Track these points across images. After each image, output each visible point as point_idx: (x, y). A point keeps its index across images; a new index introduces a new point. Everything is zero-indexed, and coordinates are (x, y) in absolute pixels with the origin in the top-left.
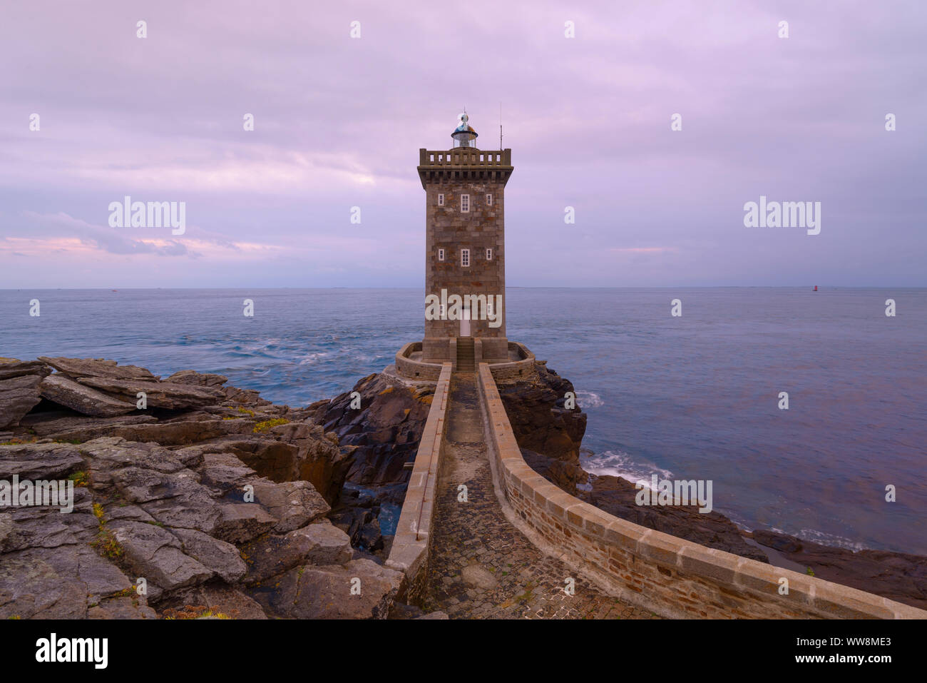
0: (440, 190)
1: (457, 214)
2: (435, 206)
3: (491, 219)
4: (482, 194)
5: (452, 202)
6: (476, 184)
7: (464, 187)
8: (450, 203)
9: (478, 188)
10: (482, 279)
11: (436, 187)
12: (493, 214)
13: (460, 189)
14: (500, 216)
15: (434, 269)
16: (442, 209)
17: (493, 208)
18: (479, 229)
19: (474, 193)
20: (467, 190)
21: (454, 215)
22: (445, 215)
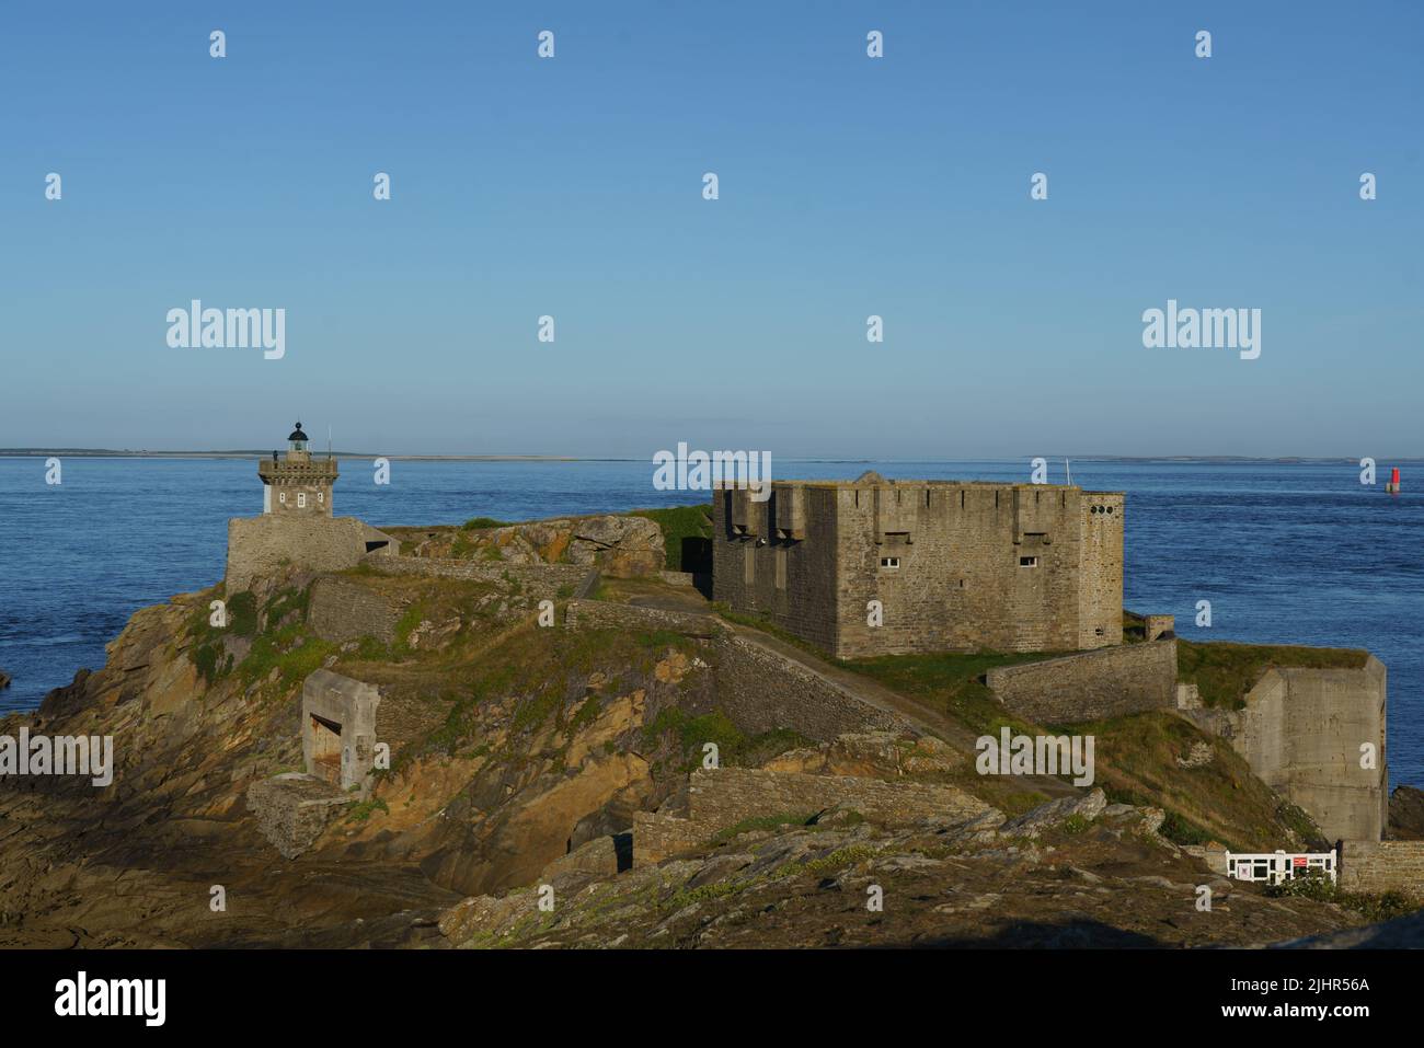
0: (282, 490)
1: (295, 508)
2: (278, 501)
3: (320, 512)
4: (315, 493)
5: (291, 499)
6: (311, 484)
7: (301, 488)
8: (289, 500)
9: (312, 489)
11: (278, 488)
12: (323, 509)
13: (298, 489)
14: (328, 511)
16: (283, 505)
17: (323, 505)
19: (310, 493)
20: (302, 489)
21: (292, 509)
22: (286, 509)
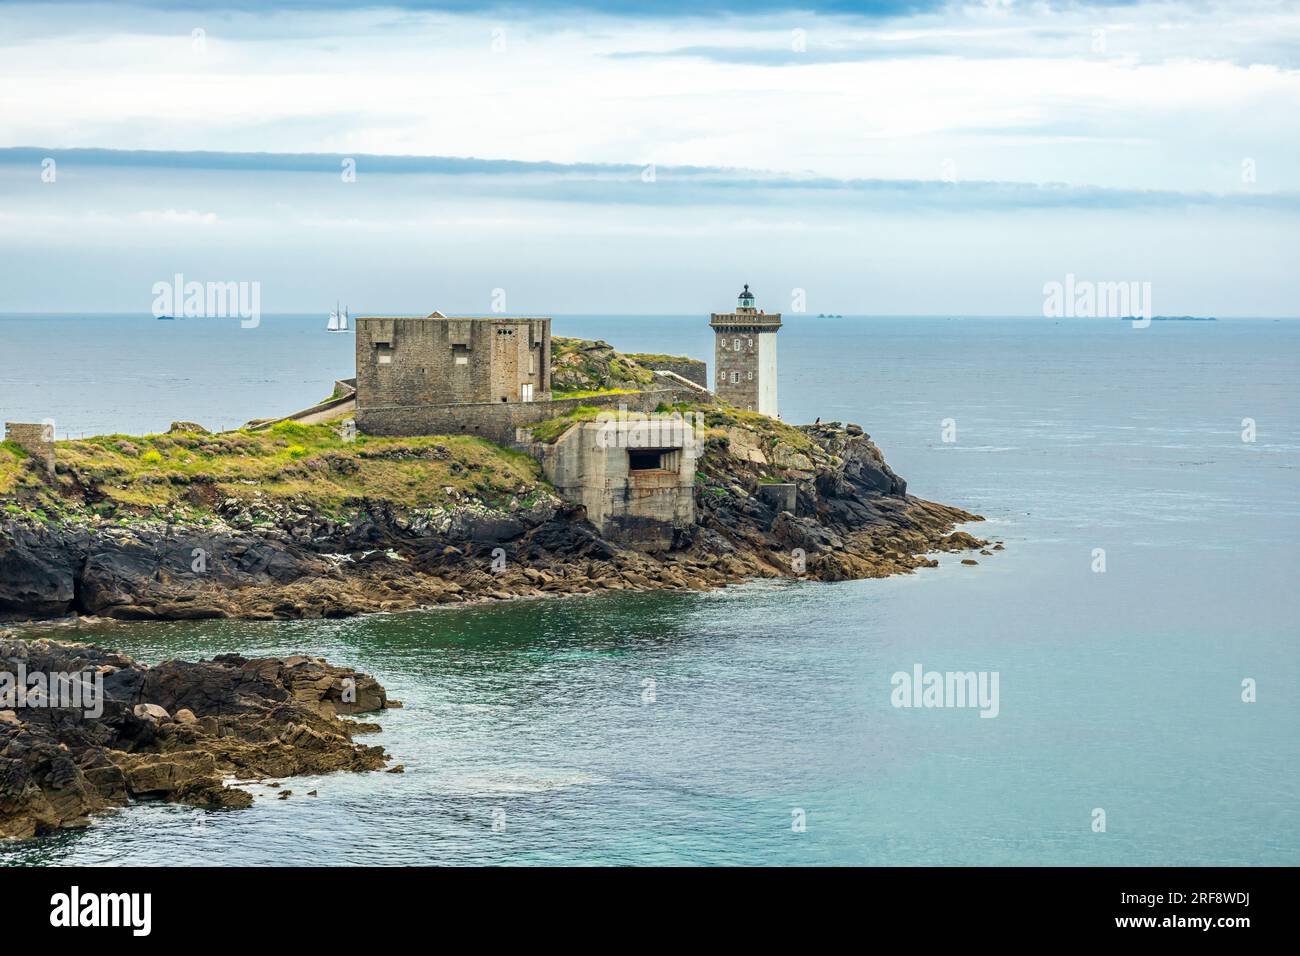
0: (724, 337)
1: (733, 351)
2: (721, 346)
3: (751, 354)
4: (747, 341)
5: (730, 344)
6: (744, 333)
7: (736, 336)
8: (728, 344)
9: (744, 336)
10: (746, 391)
11: (720, 335)
12: (753, 351)
13: (734, 337)
14: (756, 353)
15: (718, 384)
16: (724, 348)
17: (753, 348)
18: (745, 361)
19: (743, 339)
20: (738, 338)
21: (731, 352)
22: (726, 351)
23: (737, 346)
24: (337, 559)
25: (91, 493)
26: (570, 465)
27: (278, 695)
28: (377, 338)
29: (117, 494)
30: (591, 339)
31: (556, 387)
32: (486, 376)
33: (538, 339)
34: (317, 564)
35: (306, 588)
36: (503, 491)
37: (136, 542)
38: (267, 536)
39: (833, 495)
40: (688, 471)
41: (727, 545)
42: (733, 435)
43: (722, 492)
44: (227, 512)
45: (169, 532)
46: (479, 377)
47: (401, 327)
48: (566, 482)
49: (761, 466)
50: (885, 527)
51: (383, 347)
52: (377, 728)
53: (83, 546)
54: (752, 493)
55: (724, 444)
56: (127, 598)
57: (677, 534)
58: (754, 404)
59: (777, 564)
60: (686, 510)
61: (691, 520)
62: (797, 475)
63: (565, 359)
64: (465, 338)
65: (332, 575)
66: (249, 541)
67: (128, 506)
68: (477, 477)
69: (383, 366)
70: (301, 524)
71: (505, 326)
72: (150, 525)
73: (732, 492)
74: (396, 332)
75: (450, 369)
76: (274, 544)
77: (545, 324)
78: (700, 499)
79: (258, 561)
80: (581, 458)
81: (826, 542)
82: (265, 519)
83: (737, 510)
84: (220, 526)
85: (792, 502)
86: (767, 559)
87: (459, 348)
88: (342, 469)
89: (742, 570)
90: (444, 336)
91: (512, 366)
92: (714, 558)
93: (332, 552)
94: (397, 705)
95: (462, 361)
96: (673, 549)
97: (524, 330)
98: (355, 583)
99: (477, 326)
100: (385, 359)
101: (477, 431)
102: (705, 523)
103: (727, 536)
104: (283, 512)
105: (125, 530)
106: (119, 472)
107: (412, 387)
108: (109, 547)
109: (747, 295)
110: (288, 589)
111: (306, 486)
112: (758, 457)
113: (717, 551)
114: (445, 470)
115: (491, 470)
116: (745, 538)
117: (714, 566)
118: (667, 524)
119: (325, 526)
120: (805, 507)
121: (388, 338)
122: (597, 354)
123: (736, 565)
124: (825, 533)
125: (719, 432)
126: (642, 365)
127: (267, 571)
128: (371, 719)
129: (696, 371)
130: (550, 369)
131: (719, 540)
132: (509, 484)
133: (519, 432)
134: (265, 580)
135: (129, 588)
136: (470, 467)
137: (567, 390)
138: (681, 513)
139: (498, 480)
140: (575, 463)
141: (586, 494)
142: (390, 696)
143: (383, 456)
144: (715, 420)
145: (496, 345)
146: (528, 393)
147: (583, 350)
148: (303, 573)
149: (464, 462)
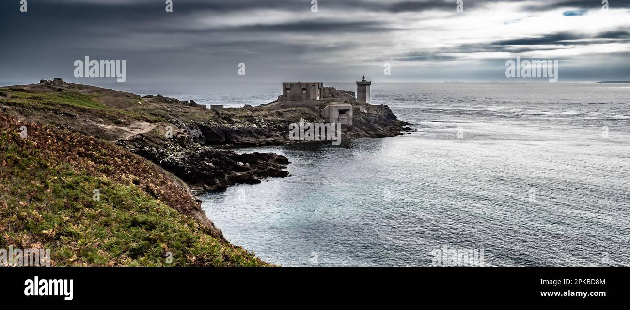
0: (359, 86)
6: (363, 86)
10: (364, 98)
15: (358, 96)
16: (359, 89)
17: (365, 89)
18: (364, 92)
23: (362, 88)
24: (278, 133)
25: (228, 119)
26: (327, 113)
27: (267, 161)
28: (287, 87)
29: (234, 119)
30: (331, 87)
31: (324, 97)
32: (309, 95)
33: (320, 87)
34: (275, 134)
35: (272, 139)
36: (313, 119)
37: (238, 129)
38: (264, 128)
39: (381, 119)
40: (351, 114)
41: (359, 130)
42: (361, 107)
43: (358, 119)
44: (256, 123)
45: (244, 127)
46: (308, 96)
47: (292, 84)
48: (326, 117)
49: (366, 113)
50: (392, 126)
51: (288, 89)
52: (286, 167)
53: (227, 130)
54: (364, 119)
55: (359, 109)
56: (236, 141)
57: (349, 128)
58: (366, 101)
59: (369, 134)
60: (351, 123)
61: (351, 125)
62: (374, 115)
63: (326, 91)
64: (305, 87)
65: (278, 136)
66: (261, 129)
67: (236, 122)
68: (307, 116)
69: (288, 93)
70: (271, 125)
71: (313, 84)
72: (240, 126)
73: (360, 119)
74: (291, 85)
75: (302, 93)
76: (266, 130)
77: (322, 83)
78: (354, 120)
79: (262, 133)
80: (329, 111)
81: (380, 129)
82: (264, 124)
83: (361, 122)
84: (255, 126)
85: (373, 121)
86: (367, 133)
87: (304, 89)
88: (280, 114)
89: (362, 135)
90: (301, 86)
91: (315, 94)
92: (356, 132)
93: (278, 131)
94: (291, 163)
95: (304, 92)
96: (348, 131)
97: (317, 85)
98: (282, 137)
99: (307, 84)
100: (288, 91)
101: (307, 107)
102: (354, 125)
103: (358, 127)
104: (268, 123)
105: (235, 127)
106: (234, 115)
107: (294, 97)
108: (232, 130)
109: (364, 78)
110: (269, 139)
111: (272, 118)
112: (366, 112)
113: (356, 131)
114: (301, 114)
115: (310, 114)
116: (363, 129)
117: (356, 134)
118: (346, 126)
119: (276, 126)
120: (375, 122)
121: (289, 87)
122: (332, 90)
123: (361, 134)
124: (379, 127)
125: (358, 106)
126: (342, 92)
127: (265, 135)
128: (285, 165)
129: (353, 93)
130: (322, 93)
131: (357, 129)
132: (314, 117)
133: (316, 107)
134: (264, 137)
135: (236, 138)
136: (306, 114)
137: (326, 97)
138: (350, 123)
139: (312, 116)
140: (328, 113)
141: (330, 119)
142: (289, 161)
143: (288, 111)
144: (357, 104)
145: (311, 88)
146: (318, 98)
147: (330, 89)
148: (272, 136)
149: (305, 112)
